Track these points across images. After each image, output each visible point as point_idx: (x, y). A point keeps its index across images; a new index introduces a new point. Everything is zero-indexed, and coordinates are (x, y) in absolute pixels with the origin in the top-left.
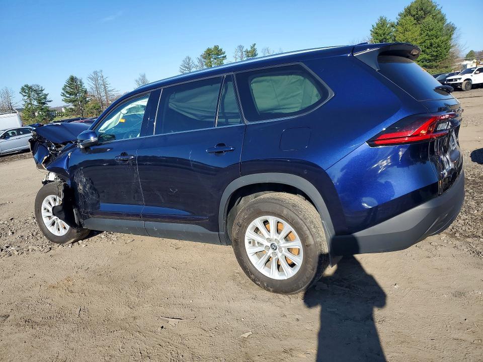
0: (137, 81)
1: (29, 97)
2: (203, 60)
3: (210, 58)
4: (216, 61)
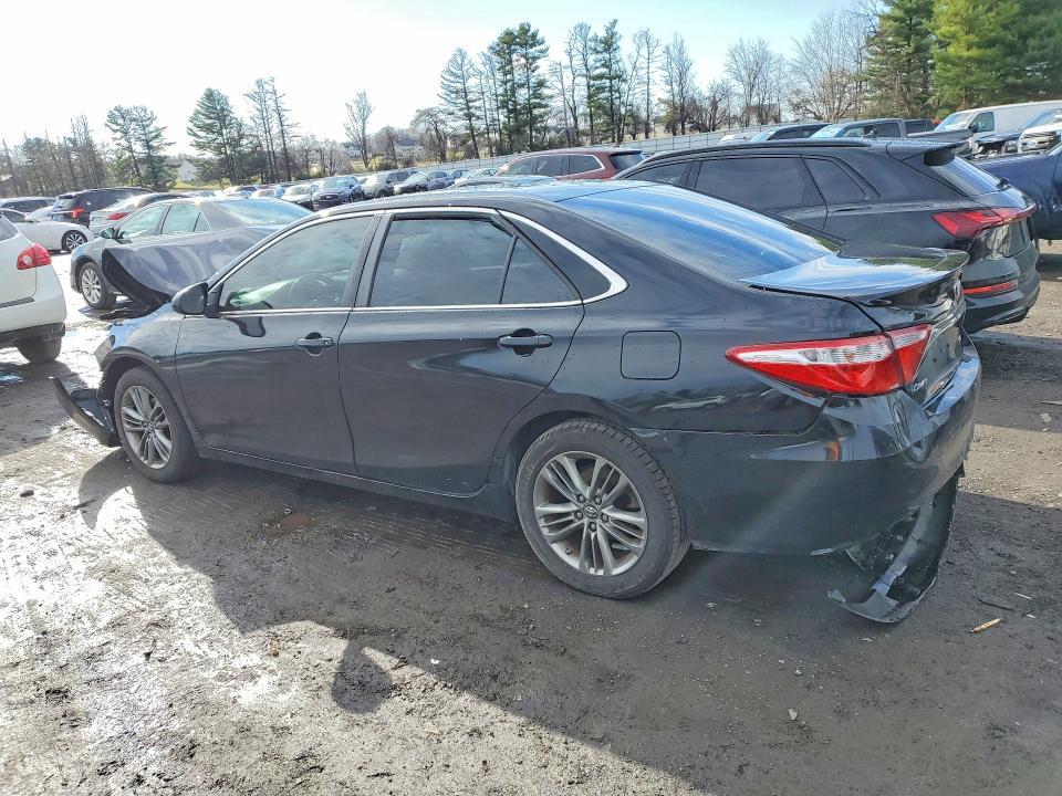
1: (125, 133)
2: (495, 58)
3: (510, 54)
4: (523, 61)
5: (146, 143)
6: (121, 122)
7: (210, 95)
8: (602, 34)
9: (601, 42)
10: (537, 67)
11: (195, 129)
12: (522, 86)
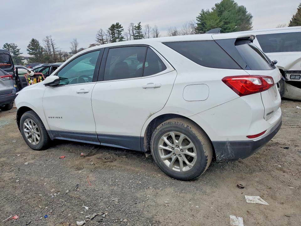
0: (72, 43)
2: (110, 31)
3: (114, 30)
4: (117, 32)
5: (14, 53)
6: (7, 47)
7: (33, 40)
8: (137, 25)
9: (137, 27)
10: (121, 34)
11: (29, 49)
12: (117, 38)
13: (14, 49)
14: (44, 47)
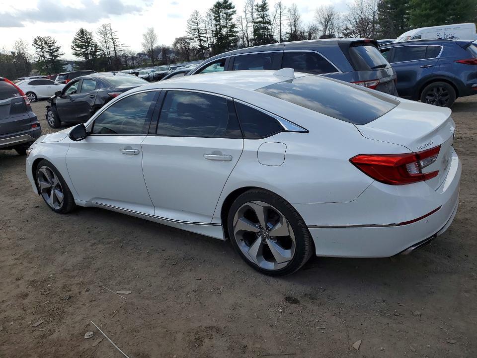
0: (145, 36)
1: (42, 49)
2: (212, 14)
3: (220, 12)
5: (51, 54)
6: (40, 44)
7: (82, 31)
10: (231, 19)
11: (75, 47)
12: (224, 27)
13: (50, 47)
14: (99, 44)
